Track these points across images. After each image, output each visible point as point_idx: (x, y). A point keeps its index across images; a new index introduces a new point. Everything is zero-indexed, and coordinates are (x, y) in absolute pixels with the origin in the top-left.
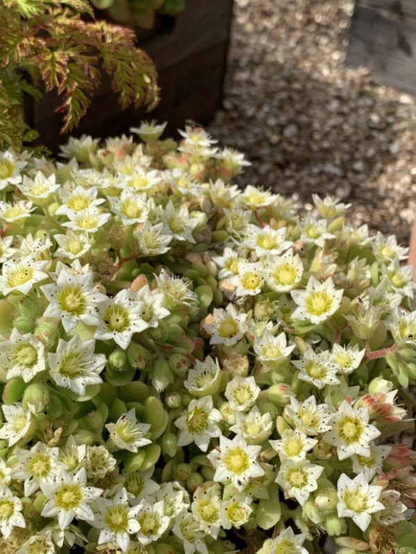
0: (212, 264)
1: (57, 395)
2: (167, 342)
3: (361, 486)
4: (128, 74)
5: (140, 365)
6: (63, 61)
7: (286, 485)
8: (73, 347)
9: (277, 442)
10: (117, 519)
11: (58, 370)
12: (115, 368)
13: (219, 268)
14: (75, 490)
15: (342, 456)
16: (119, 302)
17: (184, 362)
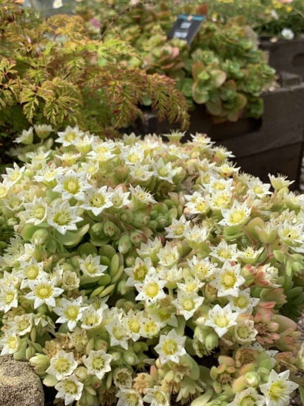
0: (183, 198)
1: (56, 241)
2: (130, 224)
3: (227, 312)
4: (163, 99)
5: (110, 233)
6: (120, 86)
7: (179, 307)
8: (65, 207)
9: (182, 284)
10: (71, 312)
11: (53, 218)
12: (94, 233)
13: (186, 201)
14: (49, 289)
15: (220, 295)
16: (101, 192)
17: (139, 236)
